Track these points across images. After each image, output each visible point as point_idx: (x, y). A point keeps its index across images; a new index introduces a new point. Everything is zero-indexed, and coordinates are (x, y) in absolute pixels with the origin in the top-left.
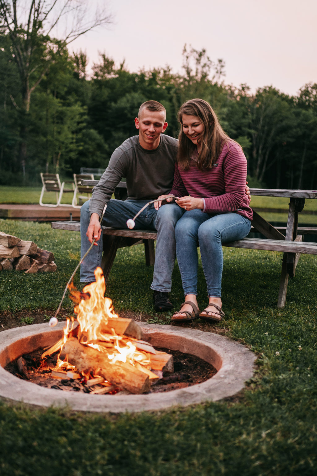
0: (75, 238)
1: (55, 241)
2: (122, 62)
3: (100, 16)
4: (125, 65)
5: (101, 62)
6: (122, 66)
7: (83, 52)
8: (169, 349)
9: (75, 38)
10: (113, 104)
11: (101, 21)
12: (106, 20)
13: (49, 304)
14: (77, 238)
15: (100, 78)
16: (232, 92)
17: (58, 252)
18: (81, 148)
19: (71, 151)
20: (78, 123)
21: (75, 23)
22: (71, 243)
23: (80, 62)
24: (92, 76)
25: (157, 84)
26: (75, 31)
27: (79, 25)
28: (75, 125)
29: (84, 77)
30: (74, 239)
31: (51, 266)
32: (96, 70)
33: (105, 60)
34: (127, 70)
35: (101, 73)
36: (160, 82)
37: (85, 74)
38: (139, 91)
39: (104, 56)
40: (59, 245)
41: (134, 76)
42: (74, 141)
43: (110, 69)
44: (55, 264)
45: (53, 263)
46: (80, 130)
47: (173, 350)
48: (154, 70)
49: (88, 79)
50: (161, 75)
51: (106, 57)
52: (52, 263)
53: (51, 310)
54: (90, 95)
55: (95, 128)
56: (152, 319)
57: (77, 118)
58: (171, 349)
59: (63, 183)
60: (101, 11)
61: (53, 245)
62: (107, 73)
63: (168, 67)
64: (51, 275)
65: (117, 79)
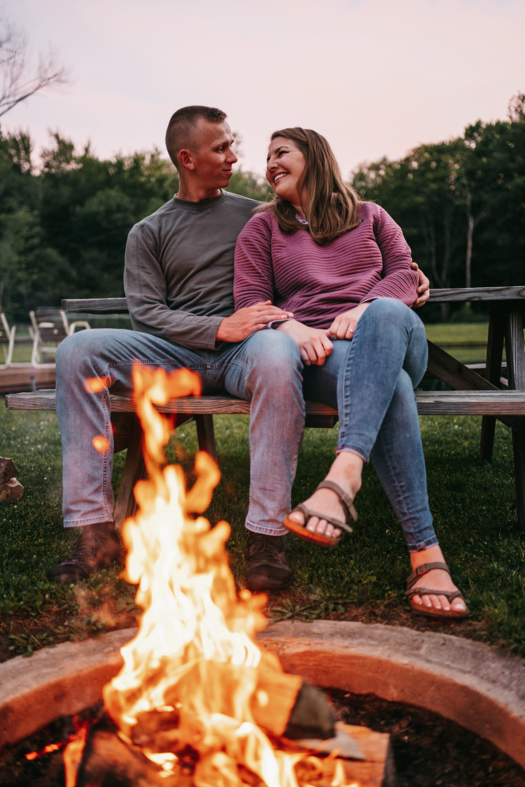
0: (48, 421)
1: (11, 429)
2: (87, 146)
3: (46, 71)
4: (91, 150)
5: (53, 146)
6: (87, 150)
7: (24, 131)
8: (347, 689)
9: (9, 108)
10: (78, 209)
11: (49, 79)
12: (55, 78)
13: (20, 600)
14: (51, 420)
15: (53, 171)
16: (254, 183)
17: (21, 452)
18: (35, 277)
19: (19, 282)
20: (27, 239)
21: (8, 83)
22: (42, 431)
23: (21, 146)
24: (42, 167)
25: (142, 175)
26: (9, 97)
27: (13, 86)
28: (22, 241)
29: (29, 171)
30: (46, 423)
31: (11, 488)
32: (48, 159)
33: (61, 142)
34: (95, 157)
35: (55, 164)
36: (146, 173)
37: (31, 167)
38: (117, 187)
39: (57, 136)
40: (19, 437)
41: (107, 165)
42: (23, 266)
43: (68, 155)
44: (18, 483)
45: (15, 482)
46: (31, 249)
47: (356, 692)
48: (136, 154)
49: (36, 173)
50: (147, 161)
51: (61, 137)
52: (12, 482)
53: (27, 616)
54: (41, 196)
55: (55, 246)
56: (279, 609)
57: (25, 231)
58: (352, 691)
59: (14, 329)
60: (47, 65)
61: (9, 439)
62: (64, 161)
63: (157, 150)
64: (14, 510)
65: (80, 170)
